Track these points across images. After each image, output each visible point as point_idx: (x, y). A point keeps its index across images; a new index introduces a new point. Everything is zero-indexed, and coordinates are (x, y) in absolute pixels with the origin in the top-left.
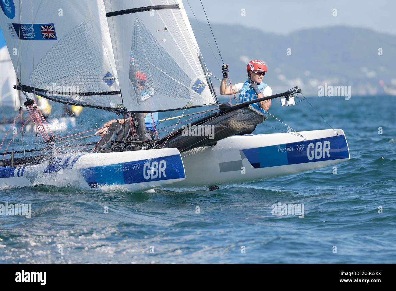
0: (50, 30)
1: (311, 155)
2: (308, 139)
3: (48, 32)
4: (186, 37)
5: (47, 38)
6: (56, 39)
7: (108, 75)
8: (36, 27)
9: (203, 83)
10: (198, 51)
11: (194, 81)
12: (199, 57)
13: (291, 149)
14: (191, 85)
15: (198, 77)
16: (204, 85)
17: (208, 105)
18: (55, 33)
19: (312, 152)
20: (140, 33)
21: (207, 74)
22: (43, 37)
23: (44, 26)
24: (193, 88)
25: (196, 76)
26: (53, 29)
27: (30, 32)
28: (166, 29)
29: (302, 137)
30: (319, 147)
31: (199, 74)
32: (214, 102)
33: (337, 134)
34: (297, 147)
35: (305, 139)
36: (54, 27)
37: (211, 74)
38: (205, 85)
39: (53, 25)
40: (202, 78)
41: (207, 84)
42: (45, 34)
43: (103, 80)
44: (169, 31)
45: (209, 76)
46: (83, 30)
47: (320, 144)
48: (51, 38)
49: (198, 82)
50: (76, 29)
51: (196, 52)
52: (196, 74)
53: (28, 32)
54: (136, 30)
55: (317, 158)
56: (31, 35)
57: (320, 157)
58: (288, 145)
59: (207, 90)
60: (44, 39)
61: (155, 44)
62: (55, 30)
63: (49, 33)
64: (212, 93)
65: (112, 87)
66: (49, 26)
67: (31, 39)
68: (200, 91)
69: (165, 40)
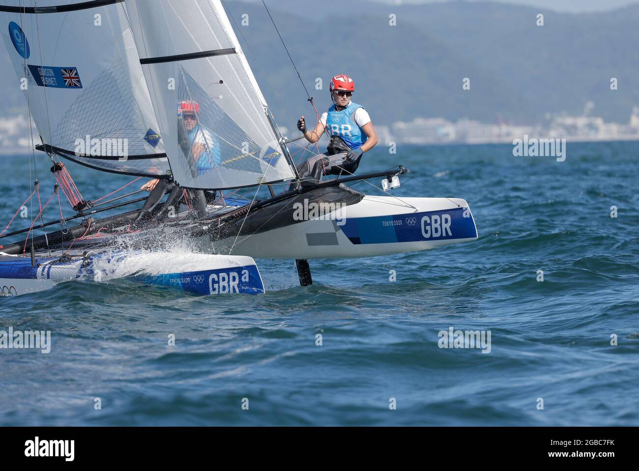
0: (73, 76)
1: (426, 232)
2: (420, 210)
3: (70, 78)
4: (248, 92)
5: (70, 86)
6: (81, 87)
7: (150, 133)
8: (57, 70)
9: (277, 152)
10: (266, 109)
11: (264, 149)
12: (268, 117)
13: (400, 223)
14: (261, 155)
15: (270, 144)
16: (278, 154)
17: (286, 180)
18: (79, 79)
19: (428, 228)
20: (187, 87)
21: (281, 139)
22: (66, 84)
23: (65, 69)
24: (264, 159)
25: (266, 144)
26: (76, 74)
27: (49, 77)
28: (221, 82)
29: (413, 208)
30: (436, 221)
31: (270, 141)
32: (293, 176)
33: (459, 206)
34: (407, 220)
35: (417, 210)
36: (76, 71)
37: (286, 138)
38: (280, 155)
39: (75, 68)
40: (275, 144)
41: (281, 152)
42: (68, 80)
43: (145, 139)
44: (226, 85)
45: (284, 141)
46: (113, 75)
47: (437, 217)
48: (76, 86)
49: (271, 150)
50: (105, 73)
51: (264, 111)
52: (266, 141)
53: (47, 77)
54: (181, 84)
55: (435, 235)
56: (51, 81)
57: (438, 235)
58: (396, 217)
59: (283, 160)
60: (66, 87)
61: (209, 102)
62: (78, 75)
63: (73, 80)
64: (289, 164)
65: (157, 147)
66: (71, 70)
67: (52, 86)
68: (273, 162)
69: (221, 97)
